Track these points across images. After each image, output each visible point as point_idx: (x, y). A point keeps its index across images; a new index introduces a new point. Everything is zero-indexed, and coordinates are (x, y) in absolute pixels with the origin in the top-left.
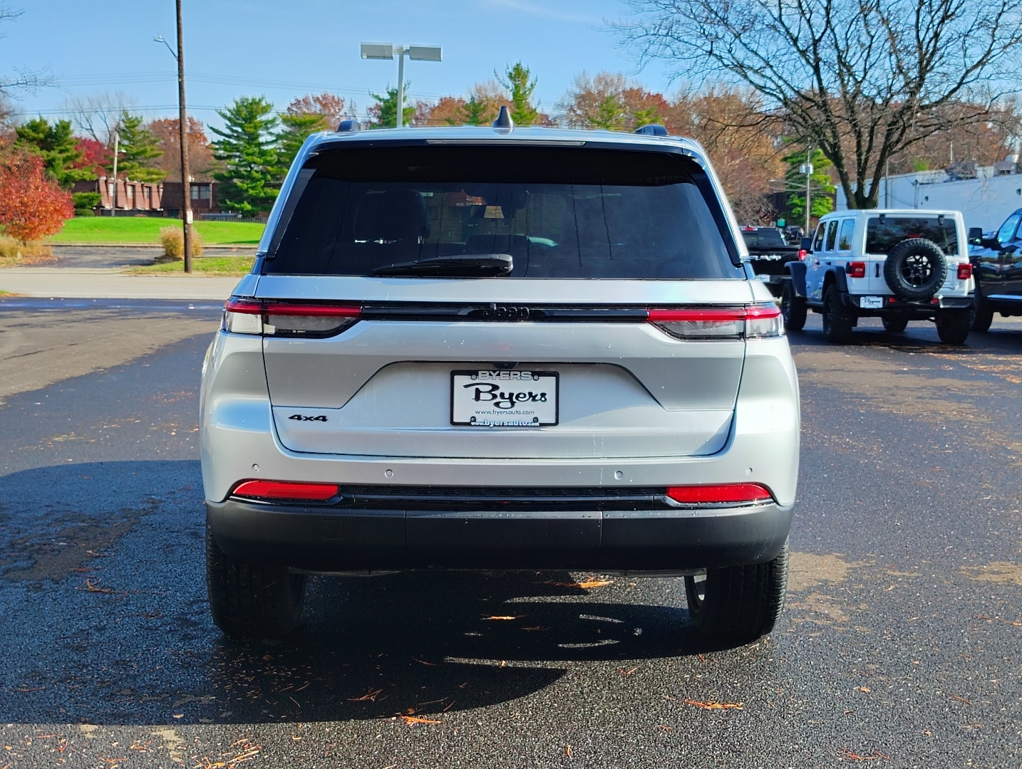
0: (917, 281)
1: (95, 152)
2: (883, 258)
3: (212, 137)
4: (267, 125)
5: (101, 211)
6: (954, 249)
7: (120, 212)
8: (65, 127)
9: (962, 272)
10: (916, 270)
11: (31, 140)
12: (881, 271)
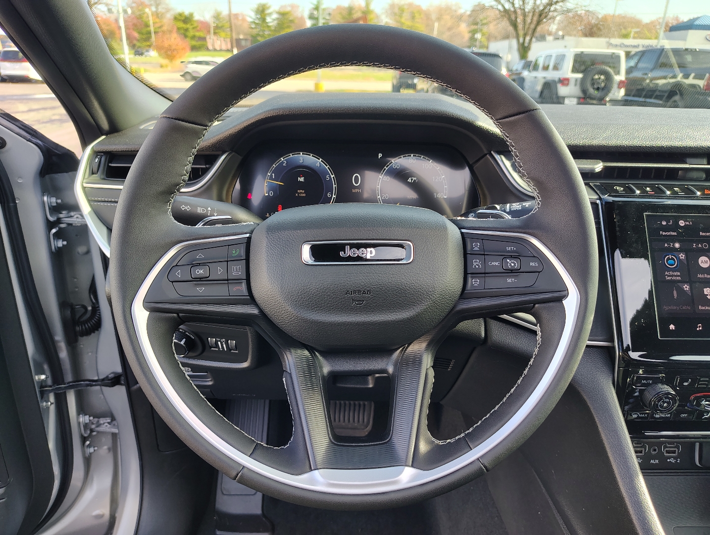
0: (598, 89)
1: (205, 26)
2: (580, 76)
3: (250, 20)
4: (270, 14)
5: (208, 49)
6: (618, 73)
7: (215, 50)
8: (191, 15)
9: (621, 84)
10: (598, 83)
11: (180, 20)
12: (578, 83)
